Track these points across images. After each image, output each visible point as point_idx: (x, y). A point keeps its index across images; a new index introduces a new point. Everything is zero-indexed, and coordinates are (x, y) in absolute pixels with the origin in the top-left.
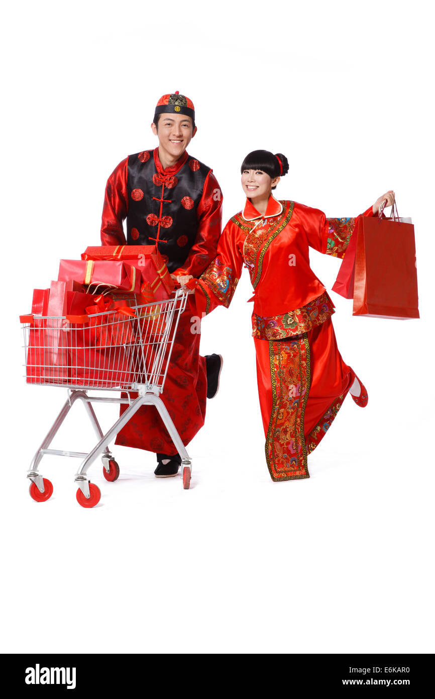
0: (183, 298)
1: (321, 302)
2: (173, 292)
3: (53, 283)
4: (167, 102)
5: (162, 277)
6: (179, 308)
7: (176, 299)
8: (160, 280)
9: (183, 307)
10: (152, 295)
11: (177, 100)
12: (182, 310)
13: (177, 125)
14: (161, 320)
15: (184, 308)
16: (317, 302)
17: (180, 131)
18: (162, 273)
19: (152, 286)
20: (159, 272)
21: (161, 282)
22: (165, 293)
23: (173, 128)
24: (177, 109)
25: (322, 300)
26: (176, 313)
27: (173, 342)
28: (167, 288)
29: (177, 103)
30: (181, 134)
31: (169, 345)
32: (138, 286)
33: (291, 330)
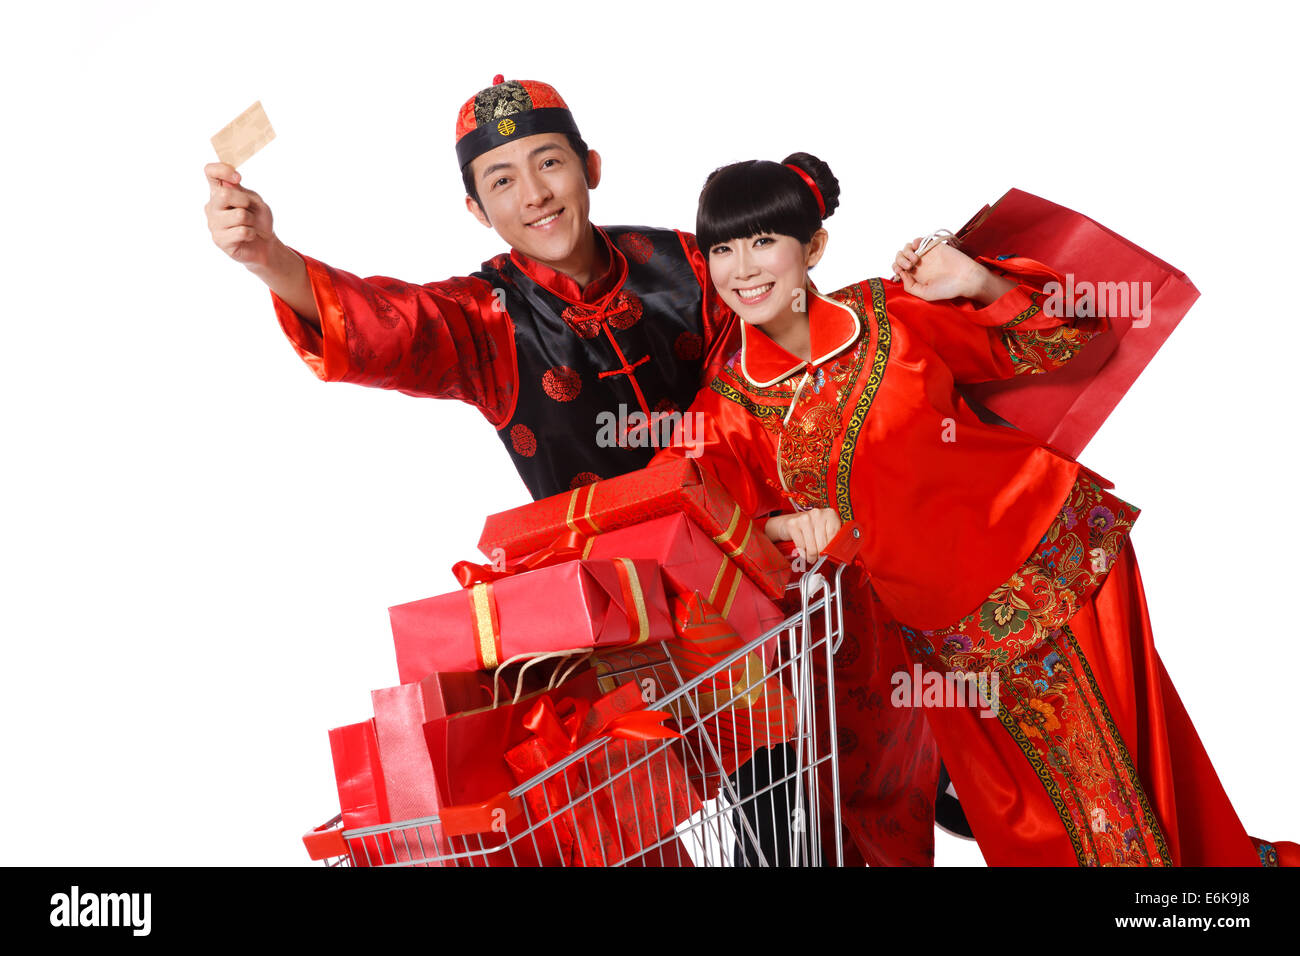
0: (826, 600)
2: (791, 587)
3: (380, 698)
4: (471, 121)
5: (739, 551)
6: (824, 635)
7: (804, 615)
8: (736, 563)
9: (835, 627)
10: (726, 627)
11: (496, 104)
12: (835, 639)
13: (525, 172)
14: (774, 700)
16: (1066, 519)
17: (540, 185)
18: (737, 538)
19: (711, 599)
20: (726, 537)
21: (739, 574)
22: (762, 603)
23: (517, 188)
24: (507, 128)
25: (1079, 503)
26: (819, 655)
27: (834, 756)
28: (767, 578)
29: (499, 112)
30: (546, 193)
31: (825, 770)
32: (662, 613)
33: (1016, 637)
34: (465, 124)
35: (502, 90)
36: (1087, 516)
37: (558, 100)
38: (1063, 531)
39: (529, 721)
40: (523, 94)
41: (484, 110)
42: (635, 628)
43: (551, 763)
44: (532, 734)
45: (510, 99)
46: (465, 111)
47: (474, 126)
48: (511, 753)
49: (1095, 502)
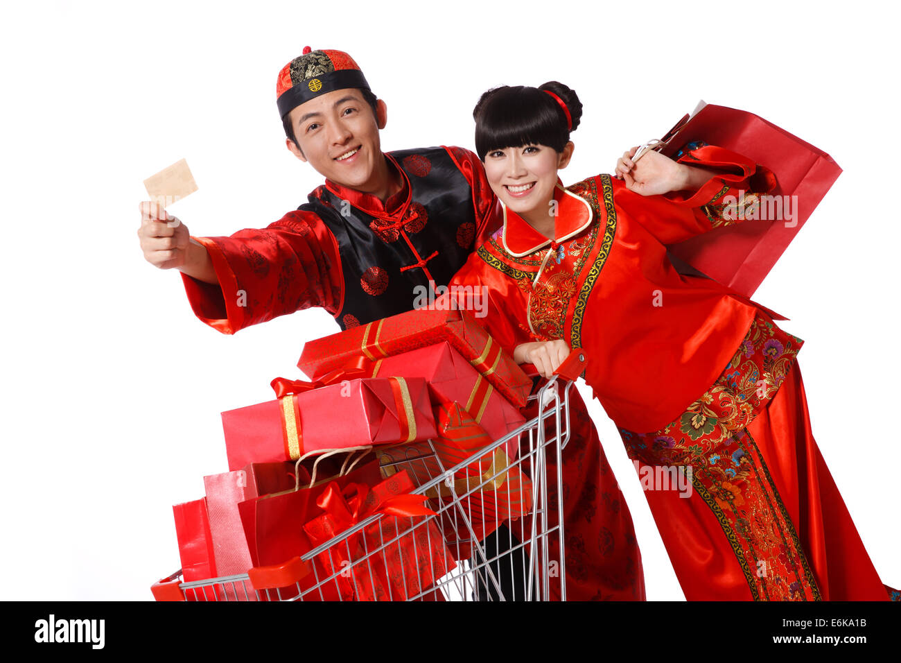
0: (557, 408)
1: (755, 344)
2: (531, 398)
3: (210, 482)
4: (288, 81)
5: (491, 371)
6: (555, 435)
7: (539, 421)
8: (488, 380)
9: (563, 429)
10: (480, 428)
11: (306, 68)
12: (563, 438)
13: (331, 119)
14: (515, 485)
15: (568, 432)
16: (746, 349)
17: (342, 128)
18: (489, 361)
19: (468, 407)
20: (481, 360)
21: (491, 388)
22: (509, 411)
23: (325, 131)
24: (315, 86)
25: (756, 337)
26: (550, 450)
27: (561, 527)
28: (513, 391)
29: (309, 74)
30: (347, 134)
31: (553, 537)
32: (429, 419)
33: (708, 437)
34: (284, 84)
35: (309, 58)
36: (762, 347)
37: (353, 63)
38: (744, 359)
39: (321, 502)
40: (326, 60)
41: (297, 73)
42: (405, 431)
43: (337, 533)
44: (323, 511)
45: (317, 64)
46: (283, 74)
47: (290, 85)
48: (308, 525)
49: (769, 337)
